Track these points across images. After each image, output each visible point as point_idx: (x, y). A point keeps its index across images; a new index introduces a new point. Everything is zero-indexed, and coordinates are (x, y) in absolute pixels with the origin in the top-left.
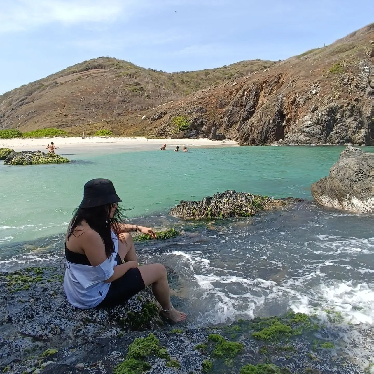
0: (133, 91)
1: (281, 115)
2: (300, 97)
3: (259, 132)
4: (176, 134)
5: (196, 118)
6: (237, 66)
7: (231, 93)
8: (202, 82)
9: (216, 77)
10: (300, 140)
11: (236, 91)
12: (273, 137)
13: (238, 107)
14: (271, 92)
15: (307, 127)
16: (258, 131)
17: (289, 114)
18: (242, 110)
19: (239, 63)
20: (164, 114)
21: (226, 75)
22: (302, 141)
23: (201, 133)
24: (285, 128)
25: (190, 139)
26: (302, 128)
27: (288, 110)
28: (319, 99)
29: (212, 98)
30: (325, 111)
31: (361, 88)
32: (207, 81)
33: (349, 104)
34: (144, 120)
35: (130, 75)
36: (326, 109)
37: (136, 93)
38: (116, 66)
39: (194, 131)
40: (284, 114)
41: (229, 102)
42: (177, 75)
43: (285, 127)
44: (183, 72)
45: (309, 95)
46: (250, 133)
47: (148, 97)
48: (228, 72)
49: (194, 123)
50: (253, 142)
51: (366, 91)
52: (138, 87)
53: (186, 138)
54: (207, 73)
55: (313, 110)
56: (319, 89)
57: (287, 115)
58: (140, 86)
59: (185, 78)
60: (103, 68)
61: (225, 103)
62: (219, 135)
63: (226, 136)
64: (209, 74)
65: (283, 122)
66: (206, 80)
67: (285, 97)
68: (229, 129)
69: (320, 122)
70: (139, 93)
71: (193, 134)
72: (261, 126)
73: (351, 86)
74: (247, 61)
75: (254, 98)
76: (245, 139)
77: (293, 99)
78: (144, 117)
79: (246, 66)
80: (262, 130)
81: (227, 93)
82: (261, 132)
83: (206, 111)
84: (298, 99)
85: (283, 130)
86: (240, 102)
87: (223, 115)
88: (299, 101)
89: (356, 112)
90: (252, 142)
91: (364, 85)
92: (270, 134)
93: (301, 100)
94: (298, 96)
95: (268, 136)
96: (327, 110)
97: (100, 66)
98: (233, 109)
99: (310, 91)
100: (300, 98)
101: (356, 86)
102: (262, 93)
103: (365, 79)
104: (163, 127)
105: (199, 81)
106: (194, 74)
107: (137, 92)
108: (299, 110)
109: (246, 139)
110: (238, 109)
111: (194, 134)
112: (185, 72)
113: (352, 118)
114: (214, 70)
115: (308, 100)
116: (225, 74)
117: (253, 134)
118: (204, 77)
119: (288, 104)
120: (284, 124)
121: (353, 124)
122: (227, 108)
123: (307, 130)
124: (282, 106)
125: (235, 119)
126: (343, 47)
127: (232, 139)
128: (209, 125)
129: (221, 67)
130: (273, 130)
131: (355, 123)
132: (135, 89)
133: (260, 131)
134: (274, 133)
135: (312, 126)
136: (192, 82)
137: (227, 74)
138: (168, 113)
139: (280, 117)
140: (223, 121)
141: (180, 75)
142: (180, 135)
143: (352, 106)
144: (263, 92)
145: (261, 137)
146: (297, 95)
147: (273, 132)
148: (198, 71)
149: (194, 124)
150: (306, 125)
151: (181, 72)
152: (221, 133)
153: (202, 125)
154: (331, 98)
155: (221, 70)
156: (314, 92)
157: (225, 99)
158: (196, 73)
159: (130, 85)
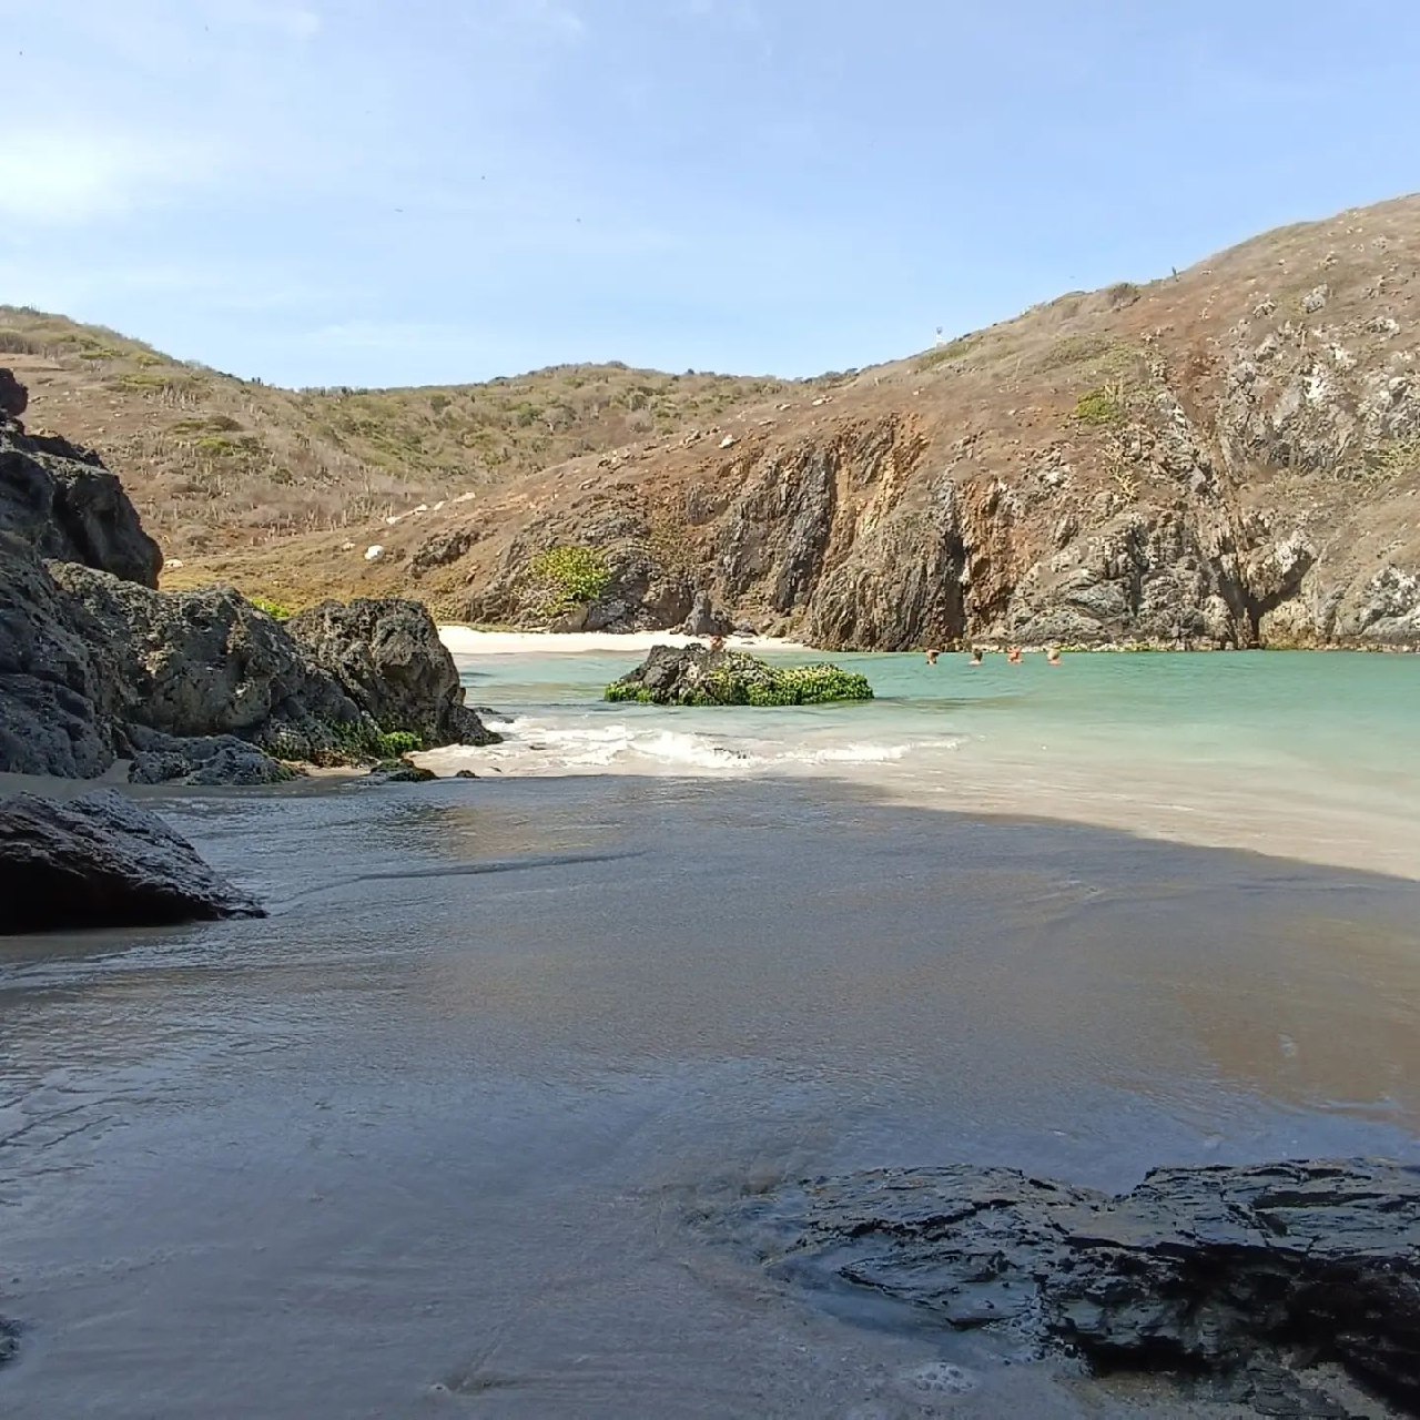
0: (217, 452)
1: (954, 549)
2: (1009, 493)
3: (890, 607)
4: (560, 614)
5: (624, 555)
6: (546, 381)
7: (725, 472)
8: (424, 431)
9: (473, 415)
10: (1075, 629)
11: (740, 464)
12: (941, 623)
13: (762, 520)
14: (874, 474)
15: (1082, 587)
16: (889, 602)
17: (982, 547)
18: (773, 533)
19: (552, 371)
20: (469, 541)
21: (510, 410)
22: (1086, 630)
23: (642, 613)
24: (967, 593)
25: (610, 635)
26: (1063, 589)
27: (978, 532)
28: (1076, 502)
29: (658, 486)
30: (1119, 537)
31: (1177, 472)
32: (444, 430)
33: (1168, 518)
34: (380, 561)
35: (171, 387)
36: (1121, 532)
37: (231, 461)
38: (87, 348)
39: (620, 605)
40: (965, 544)
41: (726, 504)
42: (321, 399)
43: (967, 588)
44: (344, 390)
45: (1037, 488)
46: (859, 608)
47: (284, 476)
48: (515, 401)
49: (616, 577)
50: (871, 639)
51: (1191, 480)
52: (235, 436)
53: (593, 630)
54: (438, 399)
55: (1063, 535)
56: (1066, 468)
57: (976, 549)
58: (239, 434)
59: (359, 415)
60: (26, 349)
61: (708, 506)
62: (716, 619)
63: (737, 624)
64: (449, 403)
65: (961, 574)
66: (439, 425)
67: (960, 489)
68: (740, 598)
69: (1112, 572)
70: (245, 460)
71: (617, 614)
72: (898, 587)
73: (1152, 463)
74: (577, 366)
75: (824, 492)
76: (842, 631)
77: (991, 496)
78: (373, 551)
79: (580, 385)
80: (902, 600)
81: (713, 471)
82: (898, 605)
83: (648, 532)
84: (1006, 499)
85: (961, 599)
86: (766, 503)
87: (709, 548)
88: (1010, 506)
89: (1188, 542)
90: (867, 640)
91: (1185, 461)
92: (930, 610)
93: (1015, 500)
94: (1004, 489)
95: (922, 620)
96: (1124, 534)
97: (10, 343)
98: (746, 527)
99: (1039, 474)
100: (1011, 496)
101: (1165, 465)
102: (842, 478)
103: (1183, 446)
104: (496, 589)
105: (415, 426)
106: (390, 401)
107: (236, 456)
108: (1014, 534)
109: (846, 631)
110: (762, 527)
111: (621, 617)
112: (353, 389)
113: (1183, 562)
114: (462, 391)
115: (1036, 503)
116: (506, 407)
117: (868, 612)
118: (430, 414)
119: (976, 515)
120: (965, 577)
121: (1188, 579)
122: (722, 521)
123: (1084, 596)
124: (956, 519)
125: (757, 563)
126: (1076, 344)
127: (758, 632)
128: (668, 582)
129: (486, 382)
130: (938, 598)
131: (1195, 578)
132: (223, 444)
133: (896, 601)
134: (940, 609)
135: (1096, 583)
136: (389, 430)
137: (514, 409)
138: (484, 539)
139: (952, 557)
140: (711, 570)
141: (334, 402)
142: (576, 619)
143: (1176, 526)
144: (844, 471)
145: (899, 620)
146: (1002, 486)
147: (939, 604)
148: (404, 389)
149: (619, 577)
150: (1078, 582)
151: (334, 390)
152: (721, 613)
153: (643, 580)
154: (1116, 497)
155: (490, 390)
156: (1053, 477)
157: (707, 493)
158: (397, 398)
159: (199, 427)
